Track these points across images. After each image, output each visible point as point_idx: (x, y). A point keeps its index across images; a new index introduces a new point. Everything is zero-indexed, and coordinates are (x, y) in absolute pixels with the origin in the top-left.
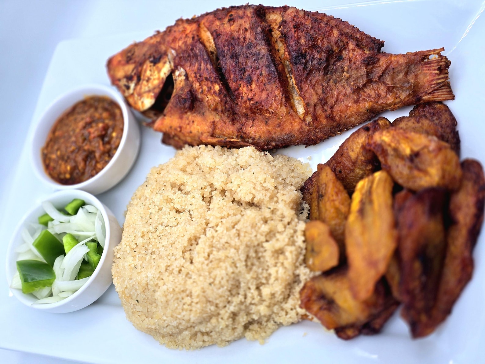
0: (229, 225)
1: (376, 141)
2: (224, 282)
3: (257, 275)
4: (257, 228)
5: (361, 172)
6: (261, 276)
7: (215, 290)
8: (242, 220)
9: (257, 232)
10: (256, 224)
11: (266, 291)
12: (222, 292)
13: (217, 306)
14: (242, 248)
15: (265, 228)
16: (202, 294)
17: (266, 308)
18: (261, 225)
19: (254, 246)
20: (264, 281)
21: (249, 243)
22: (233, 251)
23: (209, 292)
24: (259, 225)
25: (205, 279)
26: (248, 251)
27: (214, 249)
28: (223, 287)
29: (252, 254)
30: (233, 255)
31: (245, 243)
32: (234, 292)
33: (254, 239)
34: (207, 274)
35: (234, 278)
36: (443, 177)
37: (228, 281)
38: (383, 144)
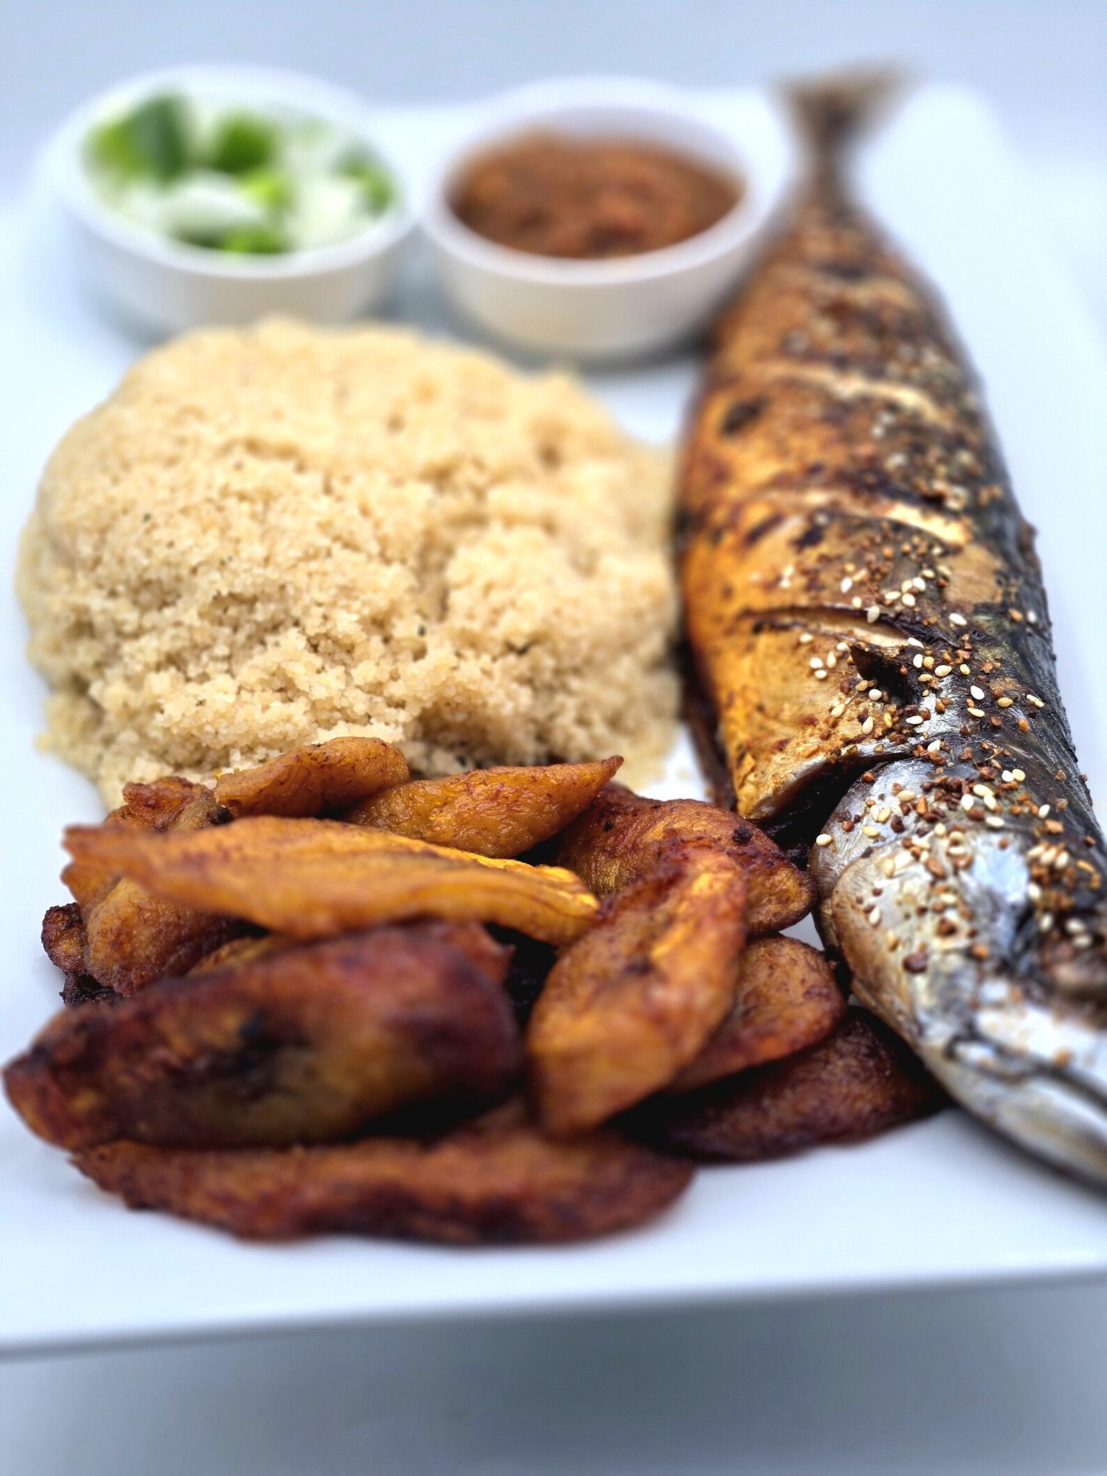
0: (340, 525)
1: (694, 862)
2: (161, 552)
3: (207, 647)
4: (343, 602)
5: (611, 882)
6: (205, 657)
7: (134, 538)
8: (361, 557)
9: (334, 604)
10: (356, 598)
11: (161, 682)
12: (134, 559)
13: (97, 561)
14: (272, 574)
15: (346, 623)
16: (118, 507)
17: (120, 702)
18: (358, 612)
19: (287, 612)
20: (193, 671)
21: (290, 590)
22: (259, 551)
23: (125, 523)
24: (356, 605)
25: (164, 502)
26: (269, 599)
27: (259, 507)
28: (149, 553)
29: (262, 613)
30: (244, 555)
31: (288, 578)
32: (145, 597)
33: (306, 599)
34: (180, 504)
35: (178, 579)
36: (569, 1058)
37: (167, 563)
38: (686, 881)
